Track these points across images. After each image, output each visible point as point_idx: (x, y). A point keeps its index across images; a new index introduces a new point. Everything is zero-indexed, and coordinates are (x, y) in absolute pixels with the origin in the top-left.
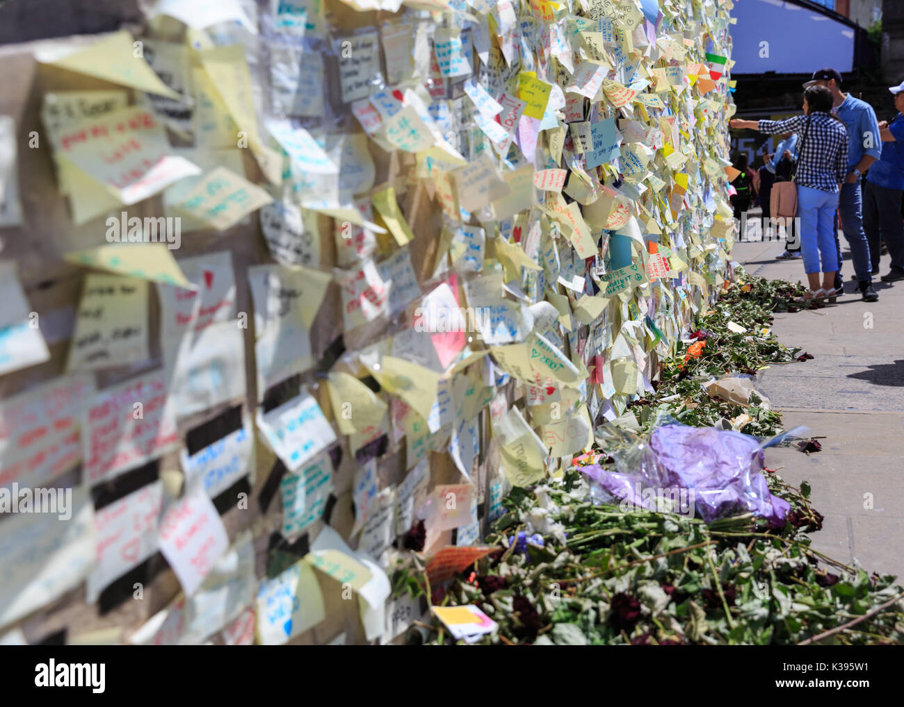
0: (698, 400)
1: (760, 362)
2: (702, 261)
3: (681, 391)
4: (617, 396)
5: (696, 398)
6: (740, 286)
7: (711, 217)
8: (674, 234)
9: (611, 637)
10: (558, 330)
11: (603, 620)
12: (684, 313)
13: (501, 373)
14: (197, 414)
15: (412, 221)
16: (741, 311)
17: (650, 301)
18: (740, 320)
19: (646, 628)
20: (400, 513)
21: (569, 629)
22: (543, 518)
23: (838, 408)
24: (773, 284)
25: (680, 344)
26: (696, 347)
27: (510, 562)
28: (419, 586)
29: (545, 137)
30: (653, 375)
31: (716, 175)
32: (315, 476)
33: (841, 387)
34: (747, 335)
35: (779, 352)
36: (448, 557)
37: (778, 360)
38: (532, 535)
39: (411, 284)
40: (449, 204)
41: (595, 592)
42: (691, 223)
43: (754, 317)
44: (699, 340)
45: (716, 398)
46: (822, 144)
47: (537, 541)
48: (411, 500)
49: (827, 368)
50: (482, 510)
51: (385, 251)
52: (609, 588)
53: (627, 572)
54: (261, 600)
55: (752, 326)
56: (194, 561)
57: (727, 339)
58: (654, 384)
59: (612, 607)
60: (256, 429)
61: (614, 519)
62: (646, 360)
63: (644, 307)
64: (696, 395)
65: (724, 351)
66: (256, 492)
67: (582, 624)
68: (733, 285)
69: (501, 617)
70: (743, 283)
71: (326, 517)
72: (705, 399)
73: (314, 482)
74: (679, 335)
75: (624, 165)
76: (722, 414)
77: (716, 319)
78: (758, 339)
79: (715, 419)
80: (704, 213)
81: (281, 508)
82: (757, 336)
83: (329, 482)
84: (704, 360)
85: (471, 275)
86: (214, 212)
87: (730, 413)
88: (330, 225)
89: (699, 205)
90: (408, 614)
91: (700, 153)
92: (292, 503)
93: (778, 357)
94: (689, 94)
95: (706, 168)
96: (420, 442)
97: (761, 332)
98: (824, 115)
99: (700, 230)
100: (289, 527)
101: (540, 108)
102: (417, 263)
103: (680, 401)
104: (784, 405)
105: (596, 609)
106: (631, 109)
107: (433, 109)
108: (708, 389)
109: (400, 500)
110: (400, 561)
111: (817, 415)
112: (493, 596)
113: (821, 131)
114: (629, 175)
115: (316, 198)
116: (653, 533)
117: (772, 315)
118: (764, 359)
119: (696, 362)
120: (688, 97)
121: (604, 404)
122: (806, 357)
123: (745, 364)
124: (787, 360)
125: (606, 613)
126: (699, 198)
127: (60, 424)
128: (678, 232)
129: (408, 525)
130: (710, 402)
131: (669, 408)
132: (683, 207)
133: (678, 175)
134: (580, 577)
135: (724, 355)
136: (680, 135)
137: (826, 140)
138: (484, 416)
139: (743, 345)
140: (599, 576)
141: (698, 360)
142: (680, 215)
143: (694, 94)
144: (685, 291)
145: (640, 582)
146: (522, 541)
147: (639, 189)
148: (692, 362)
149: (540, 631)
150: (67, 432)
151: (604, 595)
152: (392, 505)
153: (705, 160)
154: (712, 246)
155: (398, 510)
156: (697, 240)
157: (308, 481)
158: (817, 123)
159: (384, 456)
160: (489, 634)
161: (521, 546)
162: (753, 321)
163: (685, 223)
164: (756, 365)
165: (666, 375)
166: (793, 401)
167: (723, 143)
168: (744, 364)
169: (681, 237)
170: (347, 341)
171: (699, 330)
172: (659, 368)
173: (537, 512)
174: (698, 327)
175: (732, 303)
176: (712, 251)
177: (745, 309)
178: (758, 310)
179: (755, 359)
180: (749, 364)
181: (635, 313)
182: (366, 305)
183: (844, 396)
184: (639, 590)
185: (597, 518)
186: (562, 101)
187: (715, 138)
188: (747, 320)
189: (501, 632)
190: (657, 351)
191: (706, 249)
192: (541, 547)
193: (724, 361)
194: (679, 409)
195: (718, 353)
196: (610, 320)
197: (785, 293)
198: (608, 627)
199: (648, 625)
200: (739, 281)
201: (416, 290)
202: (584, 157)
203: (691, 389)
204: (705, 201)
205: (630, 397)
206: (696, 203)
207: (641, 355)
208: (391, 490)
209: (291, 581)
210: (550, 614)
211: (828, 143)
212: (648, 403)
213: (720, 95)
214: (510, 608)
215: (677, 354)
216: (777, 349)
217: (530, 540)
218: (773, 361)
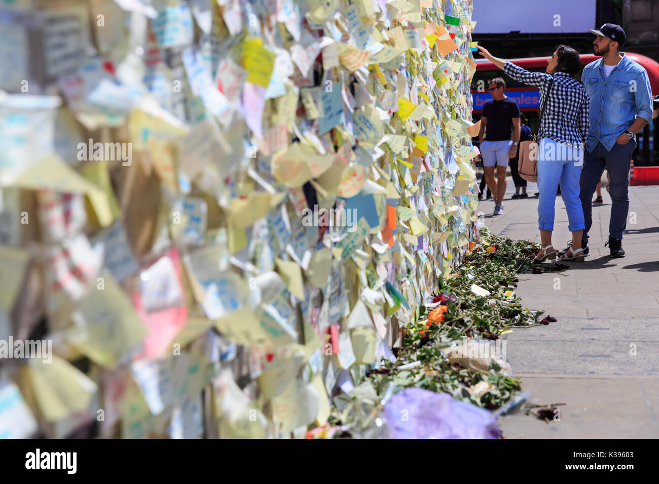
0: (438, 368)
1: (502, 326)
2: (444, 222)
3: (421, 358)
4: (356, 365)
5: (436, 365)
6: (485, 247)
7: (453, 179)
8: (415, 197)
10: (289, 301)
12: (426, 277)
13: (225, 349)
15: (124, 202)
16: (485, 273)
17: (390, 266)
18: (484, 282)
23: (579, 373)
24: (518, 245)
25: (422, 309)
26: (438, 311)
29: (273, 104)
30: (394, 341)
31: (458, 136)
33: (582, 351)
34: (491, 298)
35: (522, 316)
37: (520, 324)
39: (126, 260)
40: (167, 176)
42: (433, 186)
43: (498, 279)
44: (442, 304)
45: (456, 365)
46: (563, 103)
49: (569, 331)
55: (496, 289)
57: (470, 302)
58: (395, 351)
62: (387, 326)
63: (383, 273)
64: (436, 362)
65: (466, 316)
68: (478, 245)
70: (488, 244)
72: (445, 367)
74: (422, 299)
75: (358, 130)
76: (462, 382)
77: (460, 283)
78: (500, 302)
79: (454, 387)
80: (446, 175)
82: (500, 299)
84: (445, 325)
85: (192, 248)
87: (470, 381)
88: (32, 200)
89: (441, 167)
91: (441, 114)
93: (521, 320)
94: (429, 57)
95: (447, 130)
96: (138, 425)
97: (505, 294)
98: (566, 76)
99: (442, 192)
101: (265, 76)
102: (132, 237)
103: (419, 368)
104: (526, 370)
106: (367, 72)
107: (148, 80)
108: (449, 355)
111: (558, 381)
113: (562, 91)
114: (363, 140)
117: (517, 276)
118: (506, 323)
119: (437, 328)
120: (427, 60)
121: (341, 375)
122: (549, 320)
123: (488, 328)
124: (530, 323)
126: (440, 160)
128: (418, 194)
130: (450, 369)
131: (408, 376)
132: (423, 169)
133: (417, 138)
135: (466, 319)
136: (419, 97)
137: (567, 99)
138: (208, 393)
139: (486, 309)
141: (439, 325)
142: (419, 178)
143: (433, 57)
144: (427, 254)
147: (375, 152)
148: (433, 327)
153: (446, 122)
154: (454, 208)
156: (439, 202)
158: (559, 83)
162: (497, 283)
163: (426, 184)
164: (498, 329)
165: (407, 341)
166: (535, 367)
167: (465, 105)
168: (486, 328)
169: (422, 200)
171: (442, 293)
172: (400, 334)
174: (442, 291)
175: (477, 265)
176: (455, 212)
177: (490, 271)
178: (503, 272)
179: (498, 323)
180: (491, 328)
181: (373, 280)
182: (69, 283)
183: (585, 360)
186: (289, 68)
187: (457, 100)
188: (491, 283)
190: (398, 317)
191: (448, 211)
193: (466, 326)
194: (418, 377)
195: (460, 317)
196: (347, 287)
197: (530, 253)
200: (484, 242)
202: (316, 123)
203: (431, 356)
204: (446, 163)
205: (369, 366)
206: (437, 165)
207: (381, 322)
211: (569, 102)
212: (388, 372)
213: (461, 57)
215: (420, 319)
216: (520, 312)
218: (516, 325)
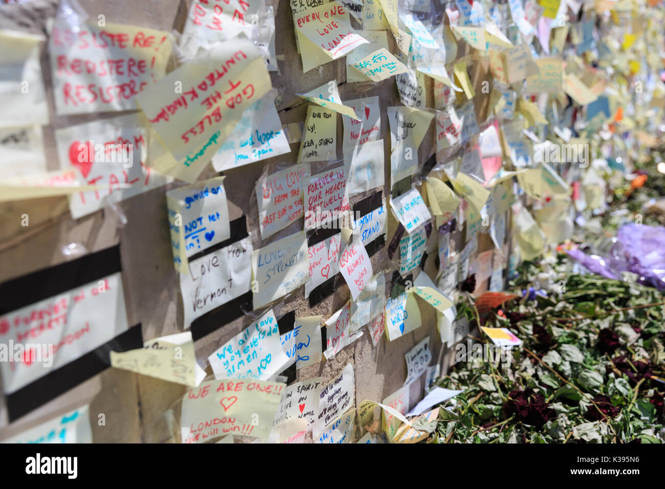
2: (643, 123)
3: (629, 208)
4: (586, 209)
9: (598, 356)
11: (592, 345)
14: (359, 194)
15: (475, 84)
17: (610, 148)
19: (623, 353)
20: (461, 268)
21: (571, 348)
22: (546, 280)
27: (526, 305)
28: (472, 314)
29: (553, 32)
32: (417, 240)
36: (488, 298)
38: (539, 290)
39: (473, 125)
40: (500, 73)
41: (585, 328)
44: (640, 175)
47: (543, 294)
48: (467, 261)
50: (505, 273)
51: (460, 103)
52: (596, 325)
53: (607, 317)
54: (388, 310)
56: (356, 282)
57: (657, 176)
58: (609, 204)
59: (599, 337)
60: (389, 207)
61: (594, 284)
63: (606, 152)
66: (387, 246)
67: (579, 346)
69: (524, 337)
71: (422, 265)
73: (416, 243)
81: (399, 257)
83: (424, 244)
84: (645, 188)
85: (506, 121)
86: (372, 72)
88: (431, 83)
90: (463, 331)
92: (405, 254)
96: (474, 226)
100: (403, 269)
102: (477, 110)
105: (588, 338)
106: (608, 15)
107: (491, 10)
109: (461, 261)
110: (461, 298)
112: (519, 324)
114: (603, 60)
115: (424, 66)
116: (621, 295)
119: (639, 190)
121: (578, 214)
125: (595, 340)
127: (294, 193)
129: (465, 276)
134: (573, 318)
138: (510, 213)
140: (589, 318)
141: (641, 188)
145: (617, 324)
146: (532, 293)
148: (635, 190)
149: (551, 348)
150: (297, 198)
151: (592, 330)
152: (456, 263)
155: (460, 267)
157: (414, 242)
159: (454, 232)
160: (518, 346)
161: (532, 296)
170: (438, 157)
172: (611, 193)
173: (543, 276)
181: (600, 154)
182: (449, 136)
184: (616, 329)
185: (583, 283)
189: (525, 346)
190: (611, 182)
192: (546, 297)
198: (596, 350)
199: (624, 351)
201: (477, 128)
202: (576, 47)
207: (602, 183)
208: (457, 254)
209: (403, 301)
210: (557, 338)
214: (531, 332)
217: (537, 293)
